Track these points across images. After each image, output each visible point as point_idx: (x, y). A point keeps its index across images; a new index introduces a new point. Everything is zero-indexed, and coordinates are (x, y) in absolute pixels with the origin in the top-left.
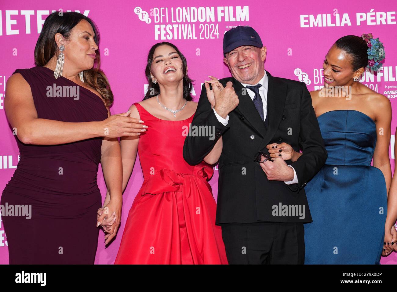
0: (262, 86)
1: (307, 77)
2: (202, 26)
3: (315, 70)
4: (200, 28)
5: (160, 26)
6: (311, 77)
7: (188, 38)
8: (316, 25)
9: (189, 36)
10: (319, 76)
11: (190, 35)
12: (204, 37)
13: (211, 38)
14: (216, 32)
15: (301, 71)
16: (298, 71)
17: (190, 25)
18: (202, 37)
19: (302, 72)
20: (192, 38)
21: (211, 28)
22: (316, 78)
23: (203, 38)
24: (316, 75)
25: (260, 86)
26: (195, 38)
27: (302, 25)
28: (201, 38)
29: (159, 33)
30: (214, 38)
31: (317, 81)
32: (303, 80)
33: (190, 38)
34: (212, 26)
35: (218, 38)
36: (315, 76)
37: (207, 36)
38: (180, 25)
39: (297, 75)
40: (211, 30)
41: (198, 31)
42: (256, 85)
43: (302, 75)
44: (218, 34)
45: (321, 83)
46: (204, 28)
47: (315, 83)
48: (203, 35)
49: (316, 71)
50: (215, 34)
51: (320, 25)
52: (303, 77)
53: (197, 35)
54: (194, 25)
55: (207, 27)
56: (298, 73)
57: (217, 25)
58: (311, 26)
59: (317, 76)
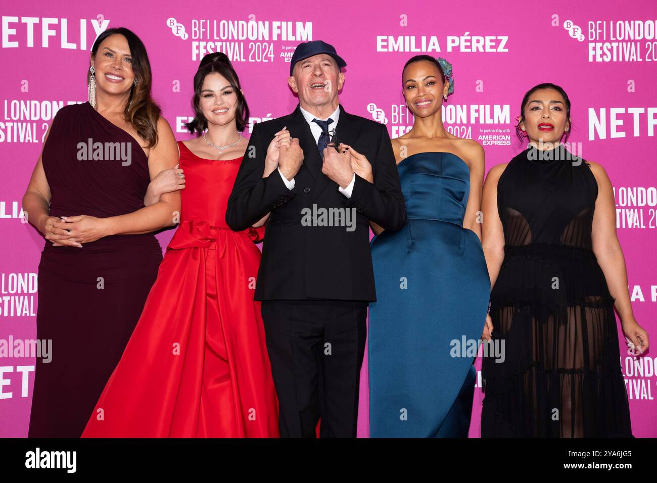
0: (333, 121)
1: (383, 114)
2: (252, 46)
3: (393, 106)
4: (250, 47)
5: (199, 44)
6: (388, 115)
7: (235, 60)
8: (396, 50)
9: (235, 58)
10: (399, 114)
11: (237, 56)
12: (255, 59)
13: (264, 61)
14: (270, 54)
15: (375, 107)
16: (372, 107)
17: (237, 44)
18: (252, 59)
19: (377, 108)
20: (239, 60)
21: (263, 47)
22: (395, 116)
23: (253, 61)
24: (395, 112)
25: (331, 121)
26: (243, 60)
27: (379, 49)
28: (250, 60)
29: (197, 52)
30: (267, 61)
31: (395, 121)
32: (377, 118)
33: (237, 59)
34: (265, 46)
35: (272, 61)
36: (393, 114)
37: (259, 59)
38: (224, 43)
39: (371, 112)
40: (264, 51)
41: (247, 51)
42: (326, 120)
43: (377, 112)
44: (272, 56)
45: (401, 122)
46: (255, 48)
47: (393, 122)
48: (253, 57)
49: (395, 108)
50: (269, 55)
51: (401, 50)
52: (378, 115)
53: (246, 57)
54: (242, 44)
55: (259, 46)
56: (372, 109)
57: (272, 45)
58: (391, 50)
59: (396, 114)
